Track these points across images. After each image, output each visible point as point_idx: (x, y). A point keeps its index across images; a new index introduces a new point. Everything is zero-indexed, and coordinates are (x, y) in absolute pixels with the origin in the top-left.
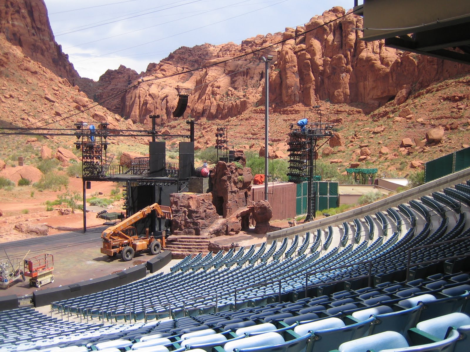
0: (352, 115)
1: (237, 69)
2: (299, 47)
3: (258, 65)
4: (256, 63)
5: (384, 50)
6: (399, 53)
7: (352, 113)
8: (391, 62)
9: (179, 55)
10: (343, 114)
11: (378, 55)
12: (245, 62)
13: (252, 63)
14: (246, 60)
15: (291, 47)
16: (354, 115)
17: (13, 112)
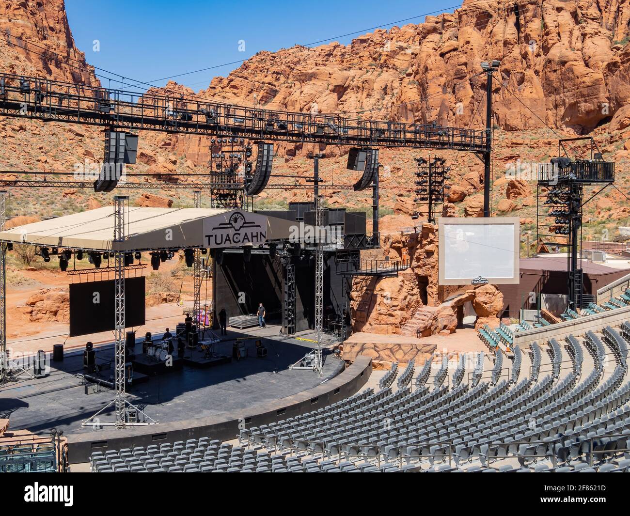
0: (537, 149)
1: (347, 83)
2: (447, 46)
3: (379, 75)
4: (376, 73)
5: (590, 44)
6: (615, 48)
7: (535, 145)
8: (603, 62)
9: (257, 64)
10: (522, 147)
11: (579, 52)
12: (360, 72)
13: (370, 73)
14: (360, 69)
15: (435, 46)
16: (540, 149)
17: (25, 152)
